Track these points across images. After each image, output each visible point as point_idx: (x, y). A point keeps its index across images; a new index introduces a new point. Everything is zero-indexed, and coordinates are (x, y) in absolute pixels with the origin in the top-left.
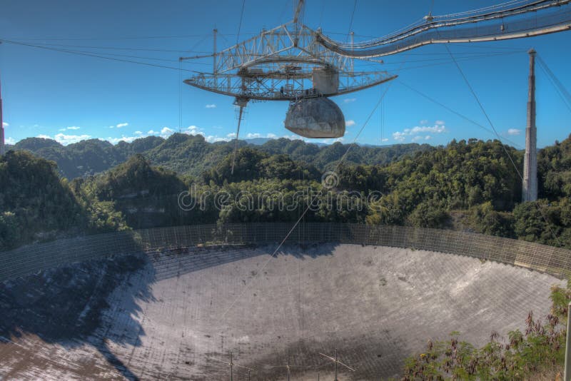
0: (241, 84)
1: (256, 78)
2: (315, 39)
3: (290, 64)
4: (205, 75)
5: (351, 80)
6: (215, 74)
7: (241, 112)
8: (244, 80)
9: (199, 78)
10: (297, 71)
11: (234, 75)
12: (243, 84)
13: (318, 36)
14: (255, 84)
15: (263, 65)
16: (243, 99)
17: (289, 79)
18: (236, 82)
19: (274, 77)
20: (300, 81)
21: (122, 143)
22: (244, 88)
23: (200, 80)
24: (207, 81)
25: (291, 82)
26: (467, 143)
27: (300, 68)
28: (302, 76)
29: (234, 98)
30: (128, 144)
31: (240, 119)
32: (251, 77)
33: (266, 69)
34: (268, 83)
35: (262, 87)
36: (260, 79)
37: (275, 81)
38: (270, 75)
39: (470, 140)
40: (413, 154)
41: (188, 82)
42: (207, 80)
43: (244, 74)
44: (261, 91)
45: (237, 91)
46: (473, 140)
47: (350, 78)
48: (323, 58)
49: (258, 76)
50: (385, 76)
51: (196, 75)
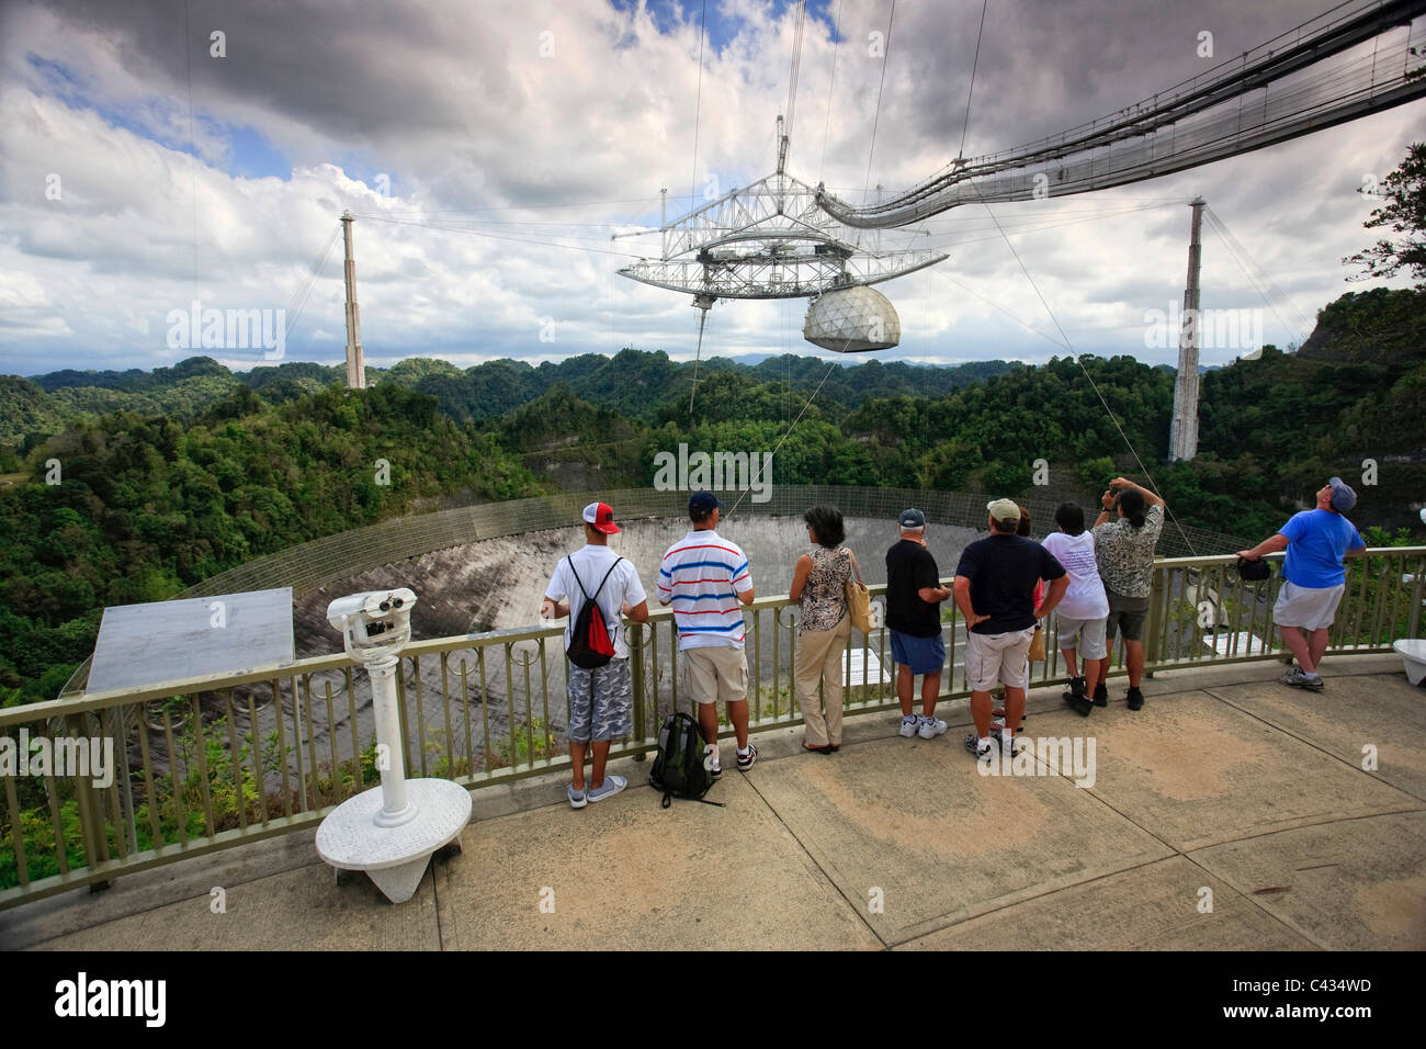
0: (703, 274)
1: (725, 264)
2: (813, 198)
3: (776, 240)
4: (649, 262)
5: (874, 264)
6: (665, 260)
7: (703, 318)
8: (706, 268)
9: (639, 265)
10: (789, 254)
11: (692, 262)
12: (707, 275)
13: (819, 197)
14: (723, 274)
15: (739, 244)
16: (706, 298)
17: (775, 264)
18: (696, 271)
19: (752, 263)
20: (793, 267)
21: (546, 366)
22: (707, 280)
23: (642, 269)
24: (652, 272)
25: (779, 268)
26: (1076, 361)
27: (793, 248)
28: (797, 260)
29: (693, 297)
30: (555, 365)
31: (702, 329)
32: (718, 263)
33: (741, 249)
34: (744, 271)
35: (734, 278)
36: (731, 266)
37: (756, 267)
38: (748, 260)
39: (1081, 357)
40: (983, 381)
41: (622, 272)
42: (652, 269)
43: (705, 258)
44: (733, 285)
45: (699, 286)
46: (1086, 356)
47: (872, 261)
48: (825, 231)
49: (730, 262)
50: (928, 257)
51: (635, 261)
